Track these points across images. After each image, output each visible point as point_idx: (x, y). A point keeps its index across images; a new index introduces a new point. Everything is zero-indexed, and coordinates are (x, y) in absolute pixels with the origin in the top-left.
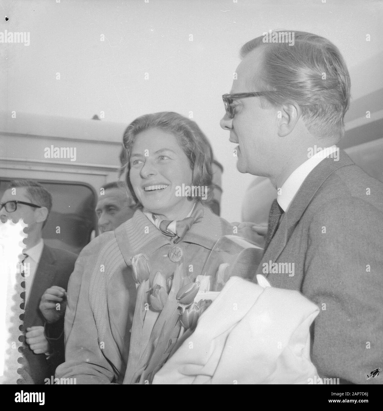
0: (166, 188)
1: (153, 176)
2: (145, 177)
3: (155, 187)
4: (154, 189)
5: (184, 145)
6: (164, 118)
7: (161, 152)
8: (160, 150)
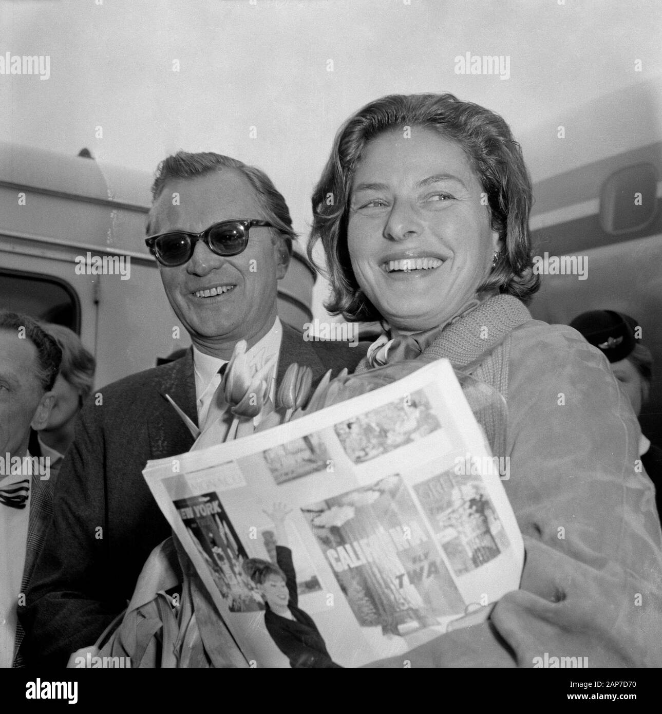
0: (438, 267)
1: (415, 235)
2: (397, 238)
3: (416, 263)
4: (415, 268)
5: (483, 172)
6: (435, 107)
7: (436, 181)
8: (433, 177)
